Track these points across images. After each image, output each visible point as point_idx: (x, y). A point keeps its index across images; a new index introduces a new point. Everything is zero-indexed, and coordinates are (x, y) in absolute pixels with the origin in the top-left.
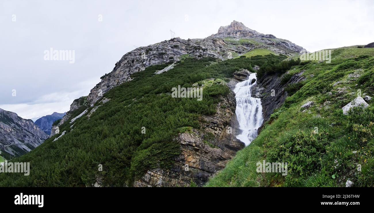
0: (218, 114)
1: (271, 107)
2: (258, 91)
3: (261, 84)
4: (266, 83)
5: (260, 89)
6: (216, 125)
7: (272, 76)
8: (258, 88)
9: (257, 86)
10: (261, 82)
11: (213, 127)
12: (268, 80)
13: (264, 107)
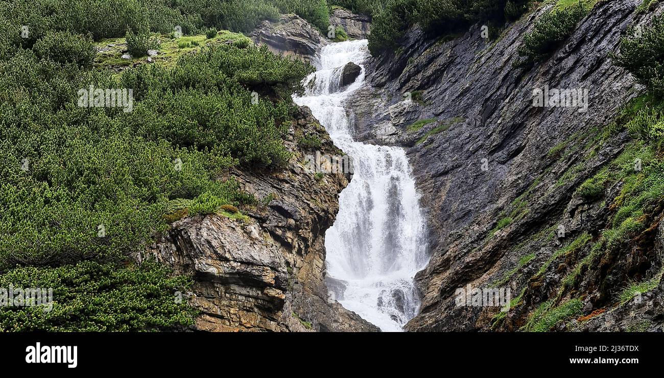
0: (293, 172)
1: (470, 181)
2: (387, 118)
3: (395, 85)
4: (420, 76)
5: (392, 109)
6: (292, 221)
7: (452, 43)
8: (380, 103)
9: (375, 96)
10: (394, 74)
11: (279, 232)
12: (431, 60)
13: (429, 184)
